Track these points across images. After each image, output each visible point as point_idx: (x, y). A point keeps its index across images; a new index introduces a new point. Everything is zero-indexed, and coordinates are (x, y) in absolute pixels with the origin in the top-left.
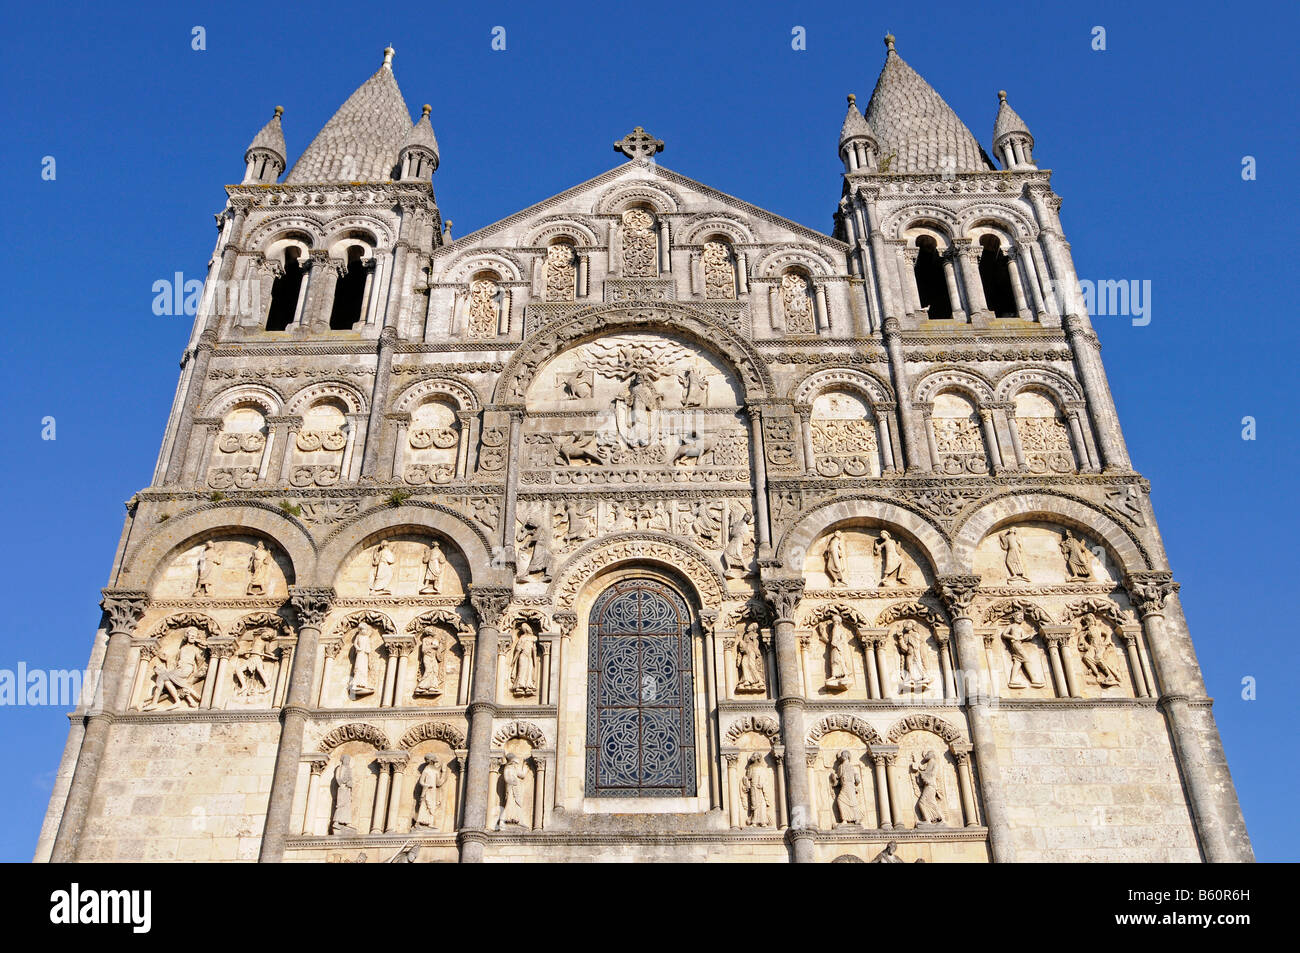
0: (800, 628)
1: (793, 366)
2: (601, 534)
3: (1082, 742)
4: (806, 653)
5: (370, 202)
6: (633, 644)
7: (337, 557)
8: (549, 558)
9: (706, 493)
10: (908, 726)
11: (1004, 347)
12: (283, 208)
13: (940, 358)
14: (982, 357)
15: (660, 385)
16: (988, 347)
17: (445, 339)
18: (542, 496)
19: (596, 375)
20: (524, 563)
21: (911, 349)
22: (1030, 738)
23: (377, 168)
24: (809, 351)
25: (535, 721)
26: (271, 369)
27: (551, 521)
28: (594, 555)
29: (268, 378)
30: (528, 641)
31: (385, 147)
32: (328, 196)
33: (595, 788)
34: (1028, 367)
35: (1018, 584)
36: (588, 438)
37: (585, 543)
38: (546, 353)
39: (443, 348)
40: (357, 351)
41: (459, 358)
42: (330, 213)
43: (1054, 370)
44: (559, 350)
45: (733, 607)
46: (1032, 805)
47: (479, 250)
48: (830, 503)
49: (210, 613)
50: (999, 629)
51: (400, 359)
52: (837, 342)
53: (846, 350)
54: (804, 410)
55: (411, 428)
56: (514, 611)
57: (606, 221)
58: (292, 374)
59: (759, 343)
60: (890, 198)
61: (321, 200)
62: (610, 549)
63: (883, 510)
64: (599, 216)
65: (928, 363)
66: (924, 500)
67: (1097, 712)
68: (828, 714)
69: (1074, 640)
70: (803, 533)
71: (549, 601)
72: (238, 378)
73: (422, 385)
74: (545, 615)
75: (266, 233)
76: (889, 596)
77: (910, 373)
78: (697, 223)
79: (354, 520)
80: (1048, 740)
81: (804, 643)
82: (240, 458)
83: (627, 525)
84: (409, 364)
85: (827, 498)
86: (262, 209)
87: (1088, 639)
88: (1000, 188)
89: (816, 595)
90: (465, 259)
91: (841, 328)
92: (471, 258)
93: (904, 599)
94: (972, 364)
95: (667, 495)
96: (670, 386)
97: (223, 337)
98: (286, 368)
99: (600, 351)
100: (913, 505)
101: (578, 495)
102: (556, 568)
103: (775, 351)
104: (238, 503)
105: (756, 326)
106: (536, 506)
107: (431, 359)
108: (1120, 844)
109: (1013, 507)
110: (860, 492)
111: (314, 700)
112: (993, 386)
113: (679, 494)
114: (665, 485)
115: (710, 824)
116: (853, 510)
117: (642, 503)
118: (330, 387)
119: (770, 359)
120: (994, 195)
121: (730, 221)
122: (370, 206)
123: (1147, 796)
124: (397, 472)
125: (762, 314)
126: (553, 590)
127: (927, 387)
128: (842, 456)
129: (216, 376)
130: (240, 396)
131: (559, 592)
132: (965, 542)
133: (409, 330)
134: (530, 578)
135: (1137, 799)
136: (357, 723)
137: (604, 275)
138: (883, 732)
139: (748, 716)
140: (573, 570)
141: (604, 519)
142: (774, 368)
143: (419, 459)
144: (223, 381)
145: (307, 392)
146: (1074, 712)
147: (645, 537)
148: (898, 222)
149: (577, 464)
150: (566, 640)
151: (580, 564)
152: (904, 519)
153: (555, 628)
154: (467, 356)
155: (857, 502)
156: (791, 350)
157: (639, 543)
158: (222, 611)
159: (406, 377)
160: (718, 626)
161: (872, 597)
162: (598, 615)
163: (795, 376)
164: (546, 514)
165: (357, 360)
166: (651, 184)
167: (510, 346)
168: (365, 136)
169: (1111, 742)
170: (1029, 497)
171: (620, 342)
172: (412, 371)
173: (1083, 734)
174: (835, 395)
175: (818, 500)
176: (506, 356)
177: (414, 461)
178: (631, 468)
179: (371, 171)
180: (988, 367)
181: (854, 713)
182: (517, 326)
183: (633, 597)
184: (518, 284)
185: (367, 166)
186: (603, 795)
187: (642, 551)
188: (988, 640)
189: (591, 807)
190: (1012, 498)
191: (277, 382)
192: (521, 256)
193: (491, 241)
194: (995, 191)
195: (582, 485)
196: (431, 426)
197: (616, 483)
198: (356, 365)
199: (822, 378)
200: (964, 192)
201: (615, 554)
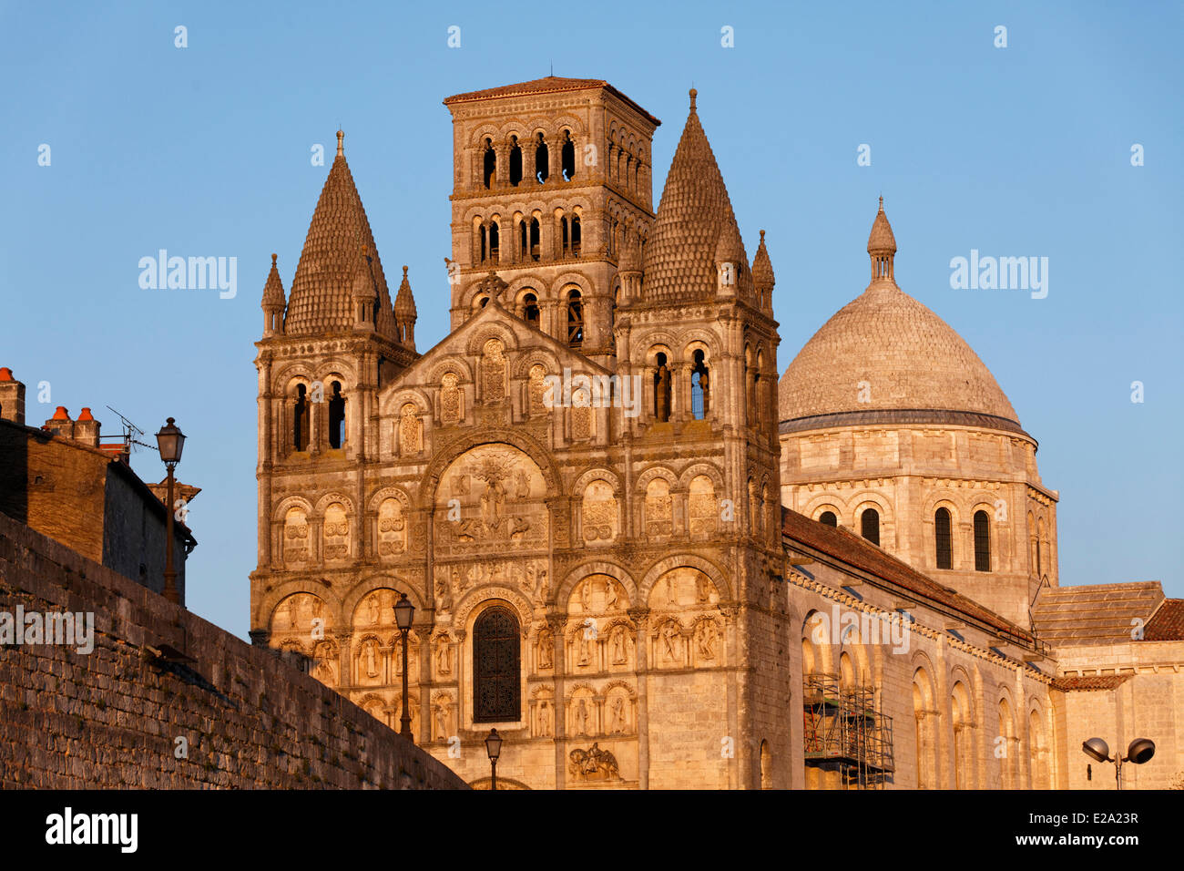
0: (568, 637)
1: (573, 468)
2: (475, 585)
3: (687, 691)
4: (570, 648)
5: (338, 350)
6: (494, 643)
7: (351, 608)
8: (451, 601)
9: (526, 557)
10: (612, 686)
11: (689, 447)
12: (290, 358)
13: (654, 457)
14: (677, 455)
15: (505, 482)
16: (679, 448)
17: (391, 459)
18: (447, 563)
19: (472, 478)
20: (440, 602)
21: (637, 452)
22: (664, 690)
23: (341, 307)
24: (583, 456)
25: (448, 689)
26: (303, 484)
27: (451, 576)
28: (472, 598)
29: (303, 491)
30: (444, 647)
31: (345, 277)
32: (314, 345)
33: (478, 718)
34: (698, 462)
35: (673, 607)
36: (468, 522)
37: (468, 590)
38: (443, 467)
39: (390, 465)
40: (346, 469)
41: (398, 471)
42: (318, 360)
43: (712, 464)
44: (451, 462)
45: (535, 625)
46: (660, 723)
47: (403, 388)
48: (582, 565)
49: (300, 637)
50: (663, 630)
51: (369, 474)
52: (598, 449)
53: (602, 454)
54: (579, 499)
55: (380, 518)
56: (436, 631)
57: (472, 358)
58: (315, 487)
59: (556, 451)
60: (640, 326)
61: (311, 349)
62: (479, 593)
63: (608, 569)
64: (468, 355)
65: (646, 462)
66: (628, 562)
67: (697, 675)
68: (575, 682)
69: (697, 634)
70: (568, 584)
71: (452, 625)
72: (287, 492)
73: (381, 492)
74: (450, 632)
75: (284, 378)
76: (610, 616)
77: (635, 470)
78: (525, 356)
79: (356, 587)
80: (672, 690)
81: (570, 643)
82: (298, 541)
83: (488, 578)
84: (374, 477)
85: (581, 563)
86: (278, 359)
87: (704, 634)
88: (708, 313)
89: (575, 617)
90: (396, 395)
91: (602, 439)
92: (399, 393)
93: (617, 617)
94: (668, 462)
95: (506, 559)
96: (510, 483)
97: (275, 463)
98: (310, 483)
99: (472, 460)
100: (622, 565)
101: (464, 561)
102: (454, 606)
103: (564, 457)
104: (301, 579)
105: (556, 439)
106: (444, 569)
107: (386, 472)
108: (694, 739)
109: (671, 563)
110: (598, 558)
111: (352, 682)
112: (678, 476)
113: (513, 558)
114: (506, 553)
115: (523, 735)
116: (593, 569)
117: (495, 564)
118: (335, 495)
119: (562, 463)
120: (702, 321)
121: (544, 353)
122: (338, 354)
123: (710, 717)
124: (375, 550)
125: (559, 428)
126: (453, 619)
127: (644, 479)
128: (598, 526)
129: (277, 490)
130: (290, 502)
131: (457, 620)
132: (645, 586)
133: (370, 451)
134: (444, 612)
135: (706, 718)
136: (372, 692)
137: (472, 403)
138: (599, 689)
139: (540, 684)
140: (463, 607)
141: (476, 574)
142: (564, 470)
143: (386, 539)
144: (282, 494)
145: (324, 499)
146: (686, 676)
147: (496, 584)
148: (643, 346)
149: (463, 540)
150: (461, 645)
151: (466, 604)
152: (618, 572)
153: (455, 640)
154: (402, 469)
155: (595, 564)
156: (574, 456)
157: (493, 589)
158: (305, 637)
159: (373, 486)
160: (530, 635)
161: (603, 616)
162: (478, 627)
163: (574, 475)
164: (449, 574)
165: (346, 476)
166: (498, 322)
167: (423, 462)
168: (330, 270)
169: (700, 690)
170: (680, 557)
171: (484, 453)
172: (376, 481)
173: (688, 687)
174: (596, 484)
175: (576, 563)
176: (423, 468)
177: (383, 540)
178: (489, 542)
179: (337, 310)
180: (678, 463)
181: (587, 681)
182: (428, 447)
183: (494, 617)
184: (426, 414)
185: (334, 307)
186: (482, 722)
187: (495, 593)
188: (655, 638)
189: (475, 728)
190: (672, 558)
191: (307, 492)
192: (426, 390)
193: (408, 379)
194: (702, 317)
195: (464, 555)
196: (390, 516)
197: (481, 553)
198: (346, 479)
199: (588, 475)
200: (684, 319)
201: (482, 595)
